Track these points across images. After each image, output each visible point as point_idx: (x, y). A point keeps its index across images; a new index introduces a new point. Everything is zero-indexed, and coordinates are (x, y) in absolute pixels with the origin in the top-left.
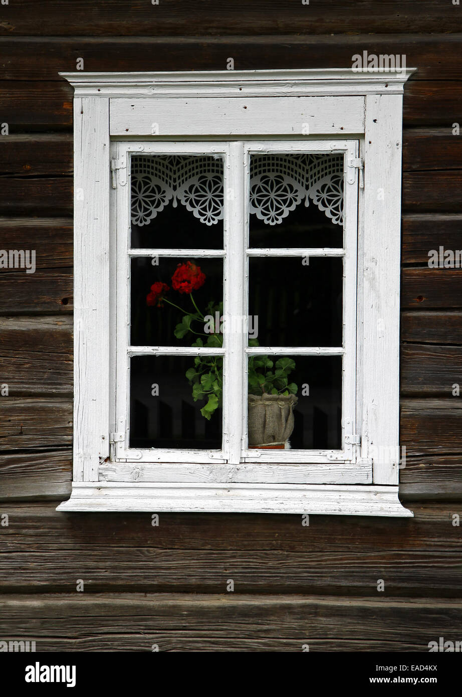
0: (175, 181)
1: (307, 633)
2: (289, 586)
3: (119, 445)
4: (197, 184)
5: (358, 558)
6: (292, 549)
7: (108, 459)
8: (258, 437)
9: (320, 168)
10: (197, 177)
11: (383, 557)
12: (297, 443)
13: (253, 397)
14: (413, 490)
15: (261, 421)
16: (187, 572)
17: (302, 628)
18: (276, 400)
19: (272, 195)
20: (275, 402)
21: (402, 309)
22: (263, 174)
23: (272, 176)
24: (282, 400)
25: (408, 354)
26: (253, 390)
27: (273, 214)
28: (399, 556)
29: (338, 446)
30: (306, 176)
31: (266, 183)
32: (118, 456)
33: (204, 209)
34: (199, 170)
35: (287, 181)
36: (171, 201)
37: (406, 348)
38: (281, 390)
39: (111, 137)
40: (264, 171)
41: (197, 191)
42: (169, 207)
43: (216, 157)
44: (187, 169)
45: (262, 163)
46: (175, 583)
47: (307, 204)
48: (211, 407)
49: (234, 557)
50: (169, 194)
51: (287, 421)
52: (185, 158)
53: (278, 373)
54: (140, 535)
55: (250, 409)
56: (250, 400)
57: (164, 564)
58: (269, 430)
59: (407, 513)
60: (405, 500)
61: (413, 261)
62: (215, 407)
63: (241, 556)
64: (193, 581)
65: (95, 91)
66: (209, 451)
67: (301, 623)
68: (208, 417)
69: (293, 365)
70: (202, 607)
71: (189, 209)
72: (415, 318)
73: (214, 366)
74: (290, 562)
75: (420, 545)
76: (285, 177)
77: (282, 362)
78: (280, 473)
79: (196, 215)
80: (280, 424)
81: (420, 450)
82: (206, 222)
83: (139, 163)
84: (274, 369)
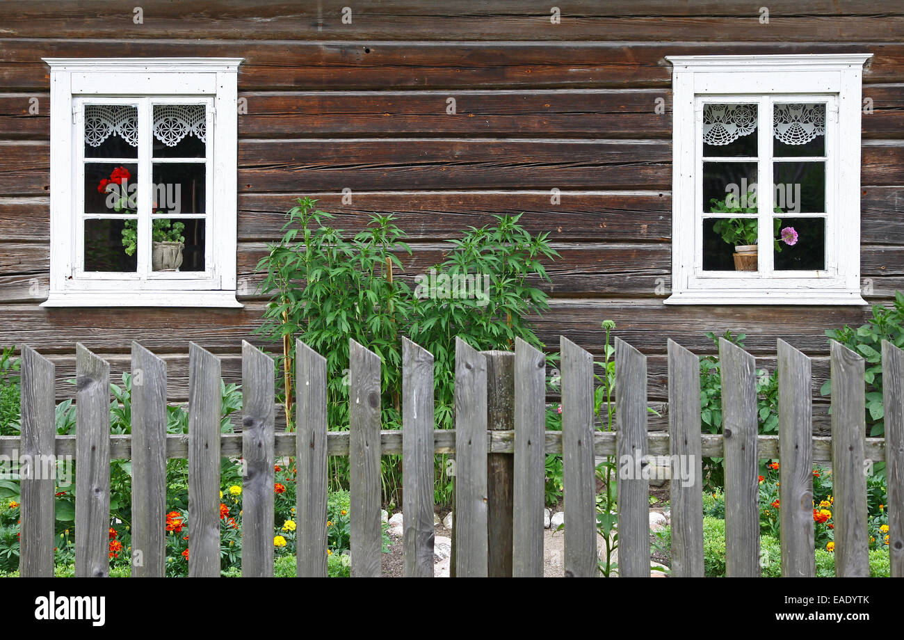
0: (115, 121)
1: (184, 373)
2: (175, 348)
3: (77, 270)
4: (128, 123)
5: (213, 332)
6: (176, 327)
7: (71, 277)
8: (159, 265)
9: (198, 115)
10: (127, 119)
11: (227, 331)
12: (182, 269)
13: (156, 243)
14: (244, 292)
15: (161, 256)
16: (117, 341)
17: (182, 371)
18: (170, 244)
19: (171, 130)
20: (168, 246)
21: (238, 193)
22: (166, 118)
23: (171, 119)
24: (173, 245)
25: (242, 217)
26: (156, 239)
27: (171, 140)
28: (236, 330)
29: (203, 269)
30: (190, 119)
31: (168, 122)
32: (77, 276)
33: (132, 137)
34: (129, 115)
35: (179, 121)
36: (112, 133)
37: (241, 214)
38: (173, 238)
39: (72, 94)
40: (166, 116)
41: (128, 127)
42: (111, 136)
43: (133, 106)
44: (122, 114)
45: (165, 111)
46: (110, 347)
47: (191, 135)
48: (131, 248)
49: (142, 332)
50: (111, 129)
51: (176, 257)
52: (120, 107)
53: (175, 231)
54: (89, 320)
55: (153, 249)
56: (153, 245)
57: (103, 337)
58: (165, 262)
59: (240, 305)
60: (239, 299)
61: (244, 165)
62: (134, 248)
63: (147, 332)
64: (120, 346)
65: (63, 68)
66: (129, 273)
67: (181, 368)
68: (130, 254)
69: (183, 226)
70: (125, 361)
71: (123, 137)
72: (247, 197)
73: (133, 225)
74: (175, 335)
75: (248, 324)
76: (178, 119)
77: (177, 225)
78: (170, 285)
79: (127, 141)
80: (172, 259)
81: (248, 271)
82: (133, 145)
83: (90, 110)
84: (172, 228)
